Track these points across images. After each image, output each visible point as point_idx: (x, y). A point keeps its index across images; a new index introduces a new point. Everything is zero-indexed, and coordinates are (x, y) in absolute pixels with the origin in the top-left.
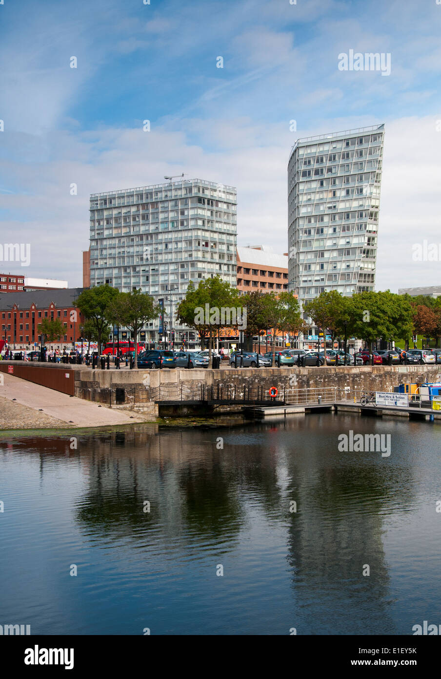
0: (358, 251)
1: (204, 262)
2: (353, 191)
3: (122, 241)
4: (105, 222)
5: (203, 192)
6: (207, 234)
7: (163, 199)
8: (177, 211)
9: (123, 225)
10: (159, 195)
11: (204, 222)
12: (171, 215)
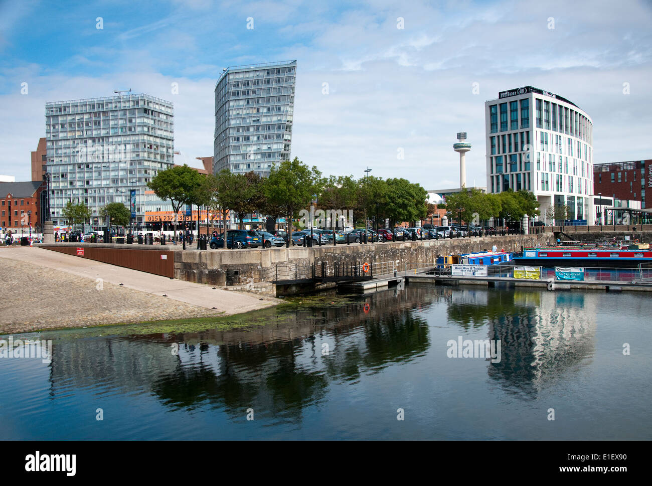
0: (277, 155)
1: (149, 161)
2: (273, 109)
3: (76, 142)
4: (60, 126)
5: (148, 105)
6: (152, 139)
7: (113, 109)
8: (125, 119)
9: (77, 129)
10: (110, 106)
11: (148, 128)
12: (120, 122)
